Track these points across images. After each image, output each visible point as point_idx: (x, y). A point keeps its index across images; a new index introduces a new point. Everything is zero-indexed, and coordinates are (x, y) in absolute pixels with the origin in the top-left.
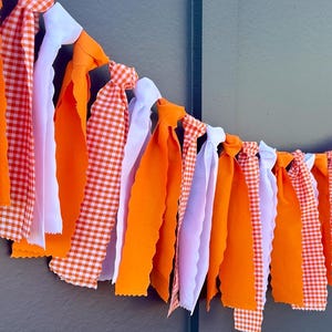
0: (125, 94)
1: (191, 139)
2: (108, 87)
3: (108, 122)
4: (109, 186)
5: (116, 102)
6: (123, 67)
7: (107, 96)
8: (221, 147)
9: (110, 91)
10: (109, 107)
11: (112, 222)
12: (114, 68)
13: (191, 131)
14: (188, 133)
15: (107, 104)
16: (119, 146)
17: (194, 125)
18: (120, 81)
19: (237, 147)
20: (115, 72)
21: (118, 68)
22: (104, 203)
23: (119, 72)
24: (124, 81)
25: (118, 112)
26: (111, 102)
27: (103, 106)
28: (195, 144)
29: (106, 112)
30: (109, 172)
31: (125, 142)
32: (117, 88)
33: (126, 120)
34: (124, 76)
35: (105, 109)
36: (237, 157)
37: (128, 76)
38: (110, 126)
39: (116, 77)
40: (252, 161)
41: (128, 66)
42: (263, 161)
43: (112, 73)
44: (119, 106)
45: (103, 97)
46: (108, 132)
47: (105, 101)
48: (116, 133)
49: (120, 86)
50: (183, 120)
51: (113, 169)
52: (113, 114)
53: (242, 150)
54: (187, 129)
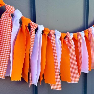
0: (11, 15)
1: (33, 30)
2: (5, 13)
3: (5, 25)
4: (7, 46)
5: (8, 18)
6: (10, 6)
7: (5, 16)
8: (43, 32)
9: (6, 14)
10: (5, 20)
11: (8, 57)
12: (7, 7)
13: (33, 27)
14: (32, 27)
15: (5, 19)
16: (9, 32)
17: (34, 25)
18: (9, 11)
19: (48, 32)
20: (7, 8)
21: (8, 6)
22: (5, 51)
23: (9, 8)
24: (10, 11)
25: (9, 21)
26: (6, 18)
27: (4, 19)
28: (34, 31)
29: (5, 21)
30: (7, 41)
31: (11, 31)
32: (8, 13)
33: (11, 24)
34: (10, 9)
35: (4, 20)
36: (48, 35)
37: (12, 9)
38: (6, 26)
39: (8, 9)
40: (53, 36)
42: (57, 36)
43: (6, 8)
44: (9, 19)
45: (4, 16)
46: (6, 28)
47: (4, 18)
48: (8, 28)
49: (9, 12)
50: (30, 23)
51: (8, 40)
52: (7, 22)
53: (50, 32)
54: (31, 26)
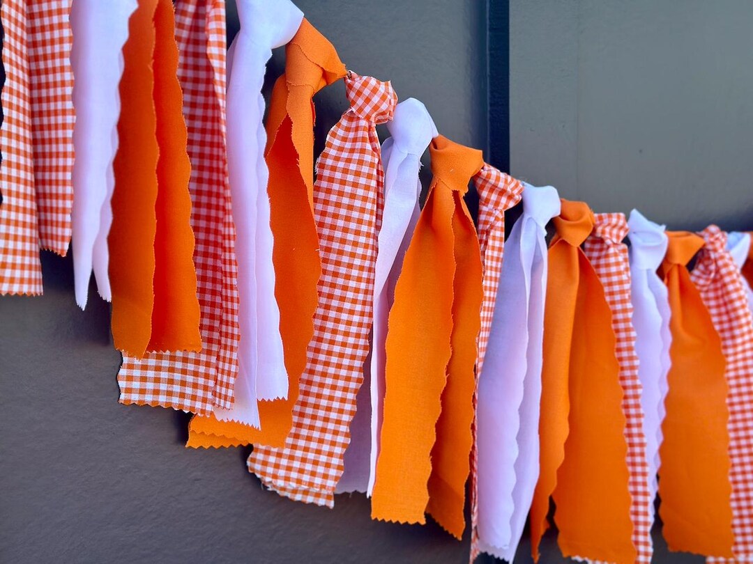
0: (375, 134)
1: (493, 213)
2: (344, 122)
3: (348, 189)
4: (352, 312)
5: (363, 151)
6: (373, 81)
7: (344, 139)
8: (552, 226)
9: (348, 129)
10: (349, 161)
11: (358, 380)
12: (357, 85)
13: (494, 197)
14: (487, 201)
15: (345, 155)
16: (368, 235)
17: (501, 185)
18: (368, 109)
19: (584, 226)
20: (359, 93)
21: (365, 84)
22: (344, 344)
23: (367, 92)
24: (376, 108)
25: (365, 169)
26: (352, 151)
27: (337, 159)
28: (501, 224)
29: (345, 171)
30: (352, 284)
31: (378, 228)
32: (363, 123)
33: (379, 184)
34: (376, 99)
35: (341, 165)
36: (582, 246)
37: (383, 98)
38: (353, 196)
39: (360, 102)
40: (616, 255)
41: (380, 79)
42: (640, 254)
43: (352, 95)
44: (368, 158)
45: (337, 142)
46: (350, 207)
47: (341, 149)
48: (362, 210)
49: (368, 118)
50: (478, 175)
51: (359, 279)
52: (358, 174)
53: (594, 231)
54: (484, 194)
